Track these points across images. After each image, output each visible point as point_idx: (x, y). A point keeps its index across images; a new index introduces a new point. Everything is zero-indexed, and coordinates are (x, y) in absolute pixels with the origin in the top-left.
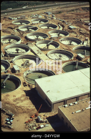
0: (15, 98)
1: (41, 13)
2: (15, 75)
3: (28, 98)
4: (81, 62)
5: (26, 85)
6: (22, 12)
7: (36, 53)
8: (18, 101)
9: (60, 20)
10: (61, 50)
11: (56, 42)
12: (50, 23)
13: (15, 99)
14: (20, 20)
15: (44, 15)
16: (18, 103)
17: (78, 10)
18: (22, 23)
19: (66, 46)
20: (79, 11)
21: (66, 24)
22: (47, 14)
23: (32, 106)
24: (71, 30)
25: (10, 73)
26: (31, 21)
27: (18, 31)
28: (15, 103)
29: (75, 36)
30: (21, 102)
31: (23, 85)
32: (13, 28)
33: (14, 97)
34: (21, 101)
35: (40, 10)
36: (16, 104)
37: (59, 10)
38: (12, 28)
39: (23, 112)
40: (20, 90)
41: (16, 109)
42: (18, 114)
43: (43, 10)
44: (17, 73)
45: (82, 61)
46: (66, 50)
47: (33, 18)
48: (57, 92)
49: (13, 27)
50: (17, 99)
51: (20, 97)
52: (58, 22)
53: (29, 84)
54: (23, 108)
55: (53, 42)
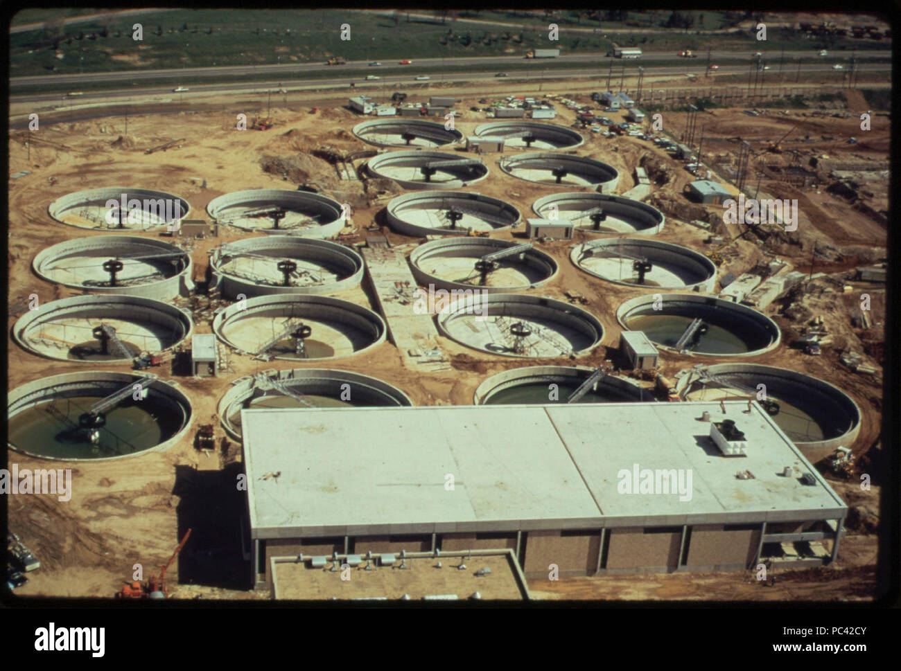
0: (105, 490)
1: (568, 96)
2: (184, 384)
3: (169, 505)
4: (626, 379)
5: (210, 445)
6: (450, 81)
7: (381, 298)
8: (109, 509)
9: (663, 145)
10: (543, 302)
11: (547, 253)
12: (584, 154)
13: (99, 497)
14: (410, 119)
15: (579, 106)
16: (101, 516)
17: (838, 103)
18: (413, 137)
19: (592, 285)
20: (834, 112)
21: (687, 169)
22: (605, 102)
23: (165, 544)
24: (693, 206)
25: (163, 374)
26: (476, 129)
27: (361, 178)
28: (84, 513)
29: (696, 243)
30: (121, 516)
31: (192, 441)
32: (342, 160)
33: (101, 484)
34: (123, 512)
35: (575, 80)
36: (89, 519)
37: (703, 88)
38: (333, 159)
39: (99, 565)
40: (158, 458)
41: (69, 540)
42: (67, 566)
43: (594, 79)
44: (197, 378)
45: (631, 376)
46: (577, 305)
47: (496, 117)
48: (324, 489)
49: (343, 153)
50: (109, 499)
51: (135, 492)
52: (643, 153)
53: (229, 440)
54: (111, 542)
55: (529, 252)
